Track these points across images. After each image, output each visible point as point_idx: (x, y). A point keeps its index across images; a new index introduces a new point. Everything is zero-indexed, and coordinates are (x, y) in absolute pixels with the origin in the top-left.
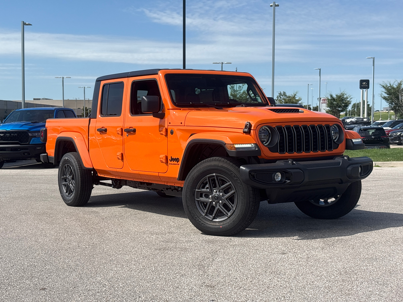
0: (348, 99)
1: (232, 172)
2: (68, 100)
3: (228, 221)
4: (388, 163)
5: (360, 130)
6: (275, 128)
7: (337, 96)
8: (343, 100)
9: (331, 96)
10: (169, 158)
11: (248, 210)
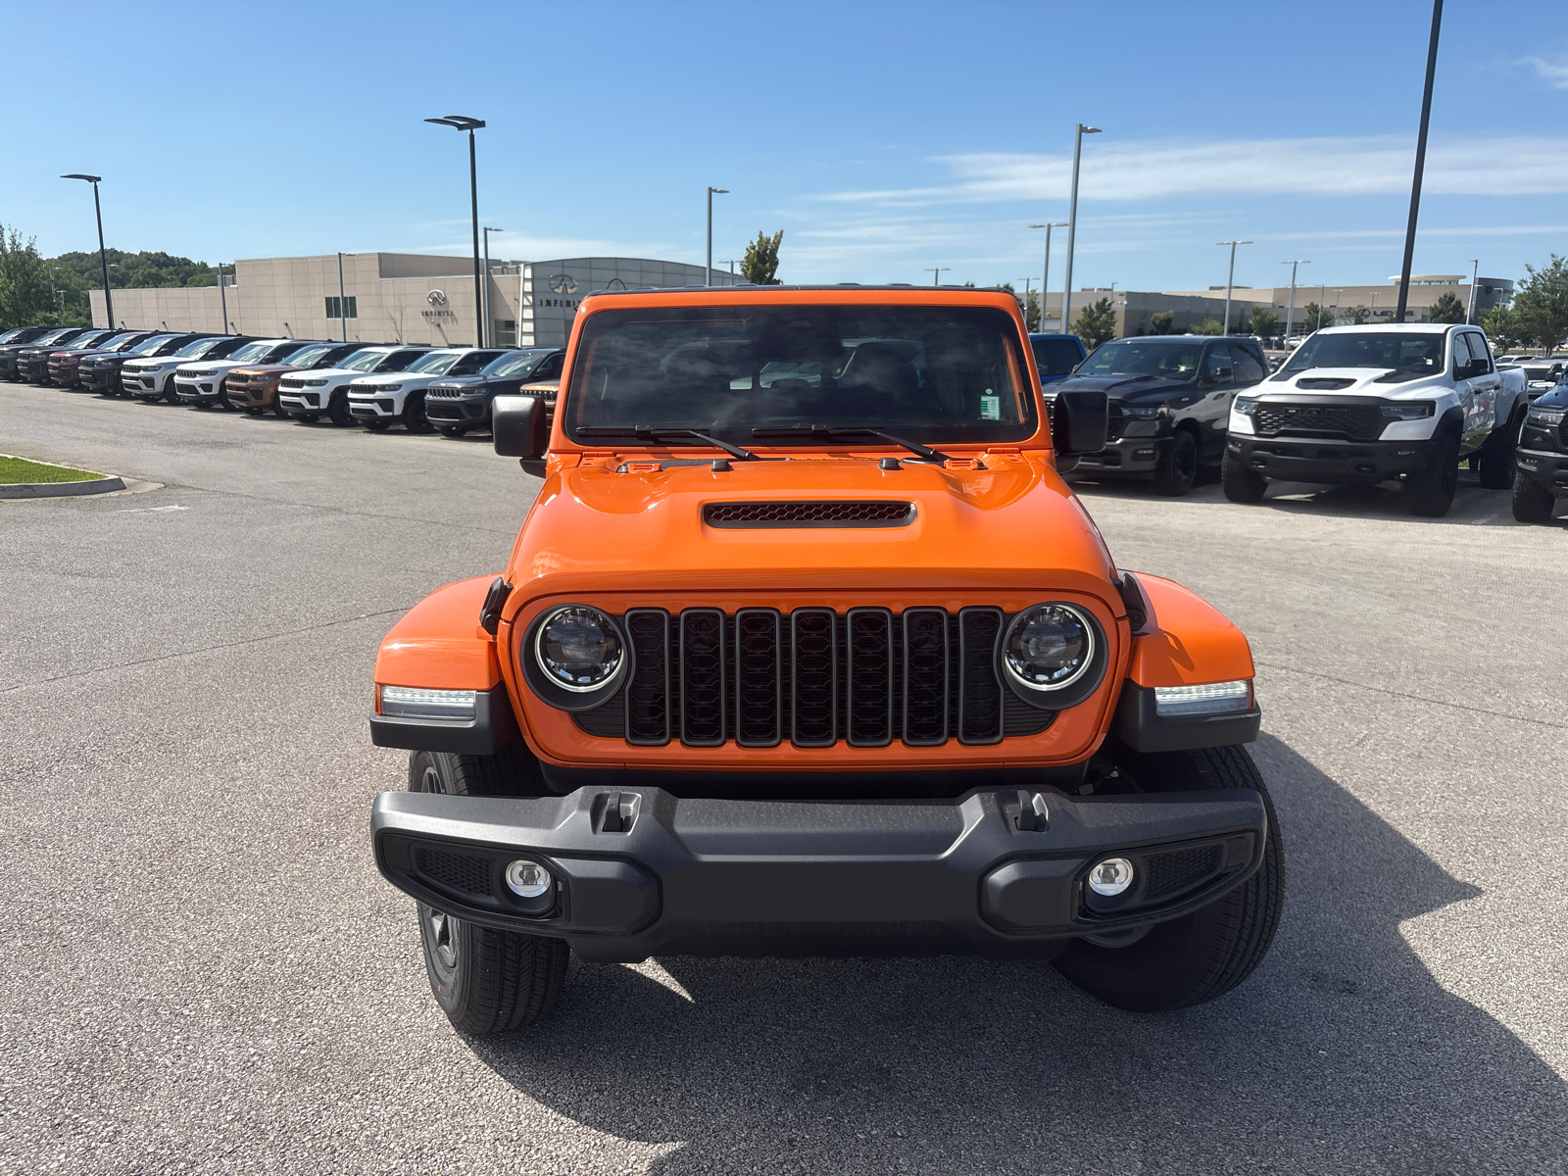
6: (620, 617)
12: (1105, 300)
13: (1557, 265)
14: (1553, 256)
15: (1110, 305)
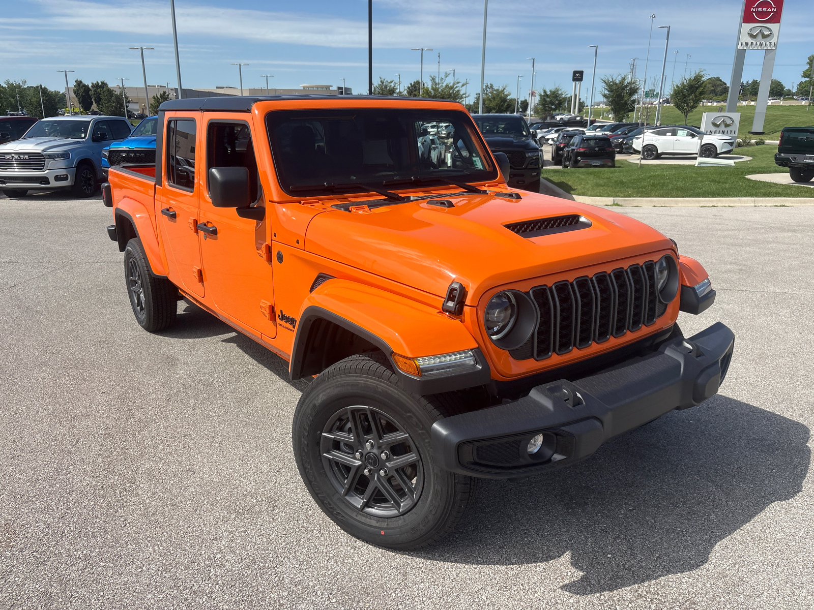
0: (563, 96)
1: (410, 414)
2: (254, 89)
3: (400, 522)
4: (630, 200)
5: (583, 140)
6: (527, 293)
7: (551, 91)
8: (557, 96)
9: (545, 92)
10: (278, 313)
11: (451, 511)
12: (165, 93)
13: (382, 82)
14: (380, 78)
15: (168, 95)
